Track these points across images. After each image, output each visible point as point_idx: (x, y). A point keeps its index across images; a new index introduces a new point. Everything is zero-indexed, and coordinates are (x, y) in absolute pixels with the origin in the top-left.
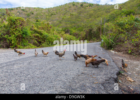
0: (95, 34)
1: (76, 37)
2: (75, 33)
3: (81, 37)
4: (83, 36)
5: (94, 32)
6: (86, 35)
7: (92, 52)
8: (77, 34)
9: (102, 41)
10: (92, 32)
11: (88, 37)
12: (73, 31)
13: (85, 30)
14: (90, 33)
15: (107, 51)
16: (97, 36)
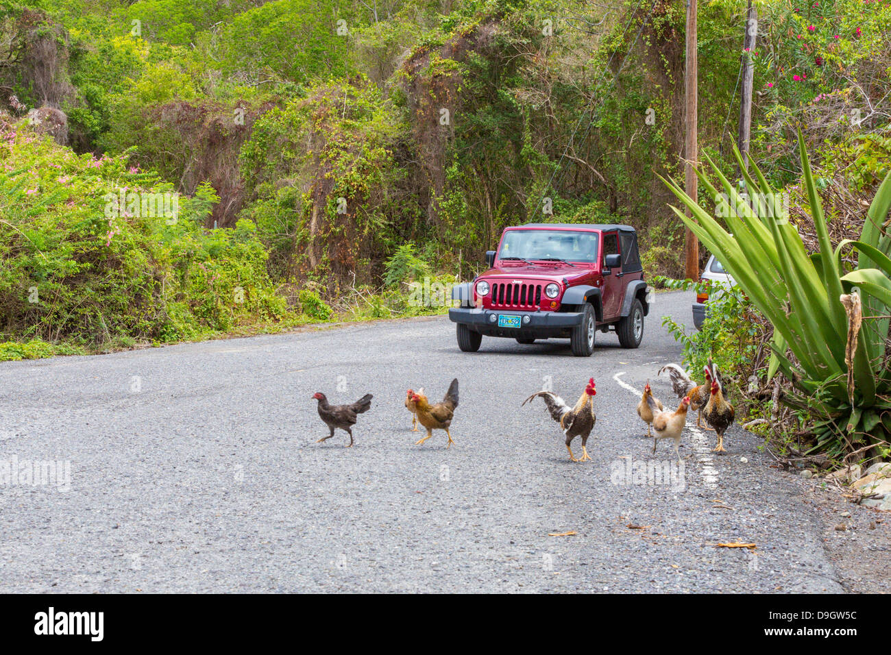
0: (586, 139)
1: (206, 192)
2: (189, 118)
3: (298, 186)
4: (347, 173)
5: (565, 96)
6: (403, 153)
7: (529, 516)
8: (217, 140)
9: (718, 277)
10: (521, 96)
11: (440, 202)
12: (129, 67)
13: (382, 63)
14: (486, 118)
15: (805, 479)
16: (623, 180)
